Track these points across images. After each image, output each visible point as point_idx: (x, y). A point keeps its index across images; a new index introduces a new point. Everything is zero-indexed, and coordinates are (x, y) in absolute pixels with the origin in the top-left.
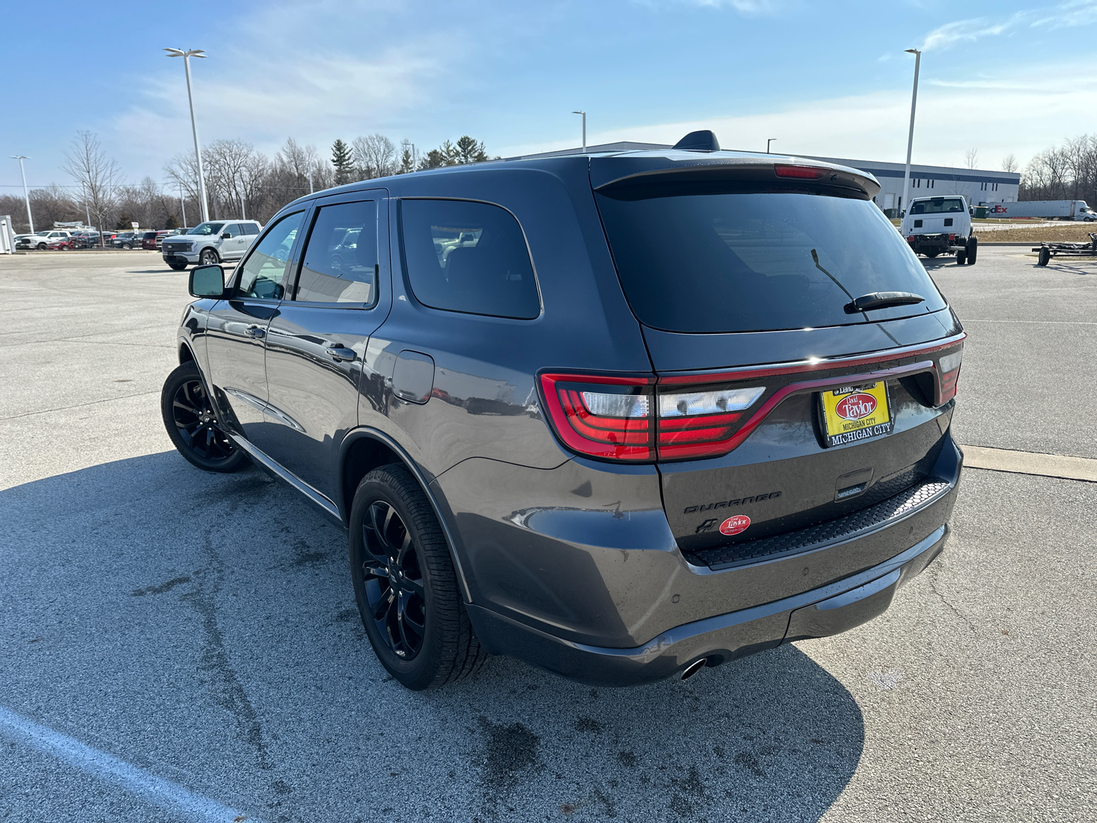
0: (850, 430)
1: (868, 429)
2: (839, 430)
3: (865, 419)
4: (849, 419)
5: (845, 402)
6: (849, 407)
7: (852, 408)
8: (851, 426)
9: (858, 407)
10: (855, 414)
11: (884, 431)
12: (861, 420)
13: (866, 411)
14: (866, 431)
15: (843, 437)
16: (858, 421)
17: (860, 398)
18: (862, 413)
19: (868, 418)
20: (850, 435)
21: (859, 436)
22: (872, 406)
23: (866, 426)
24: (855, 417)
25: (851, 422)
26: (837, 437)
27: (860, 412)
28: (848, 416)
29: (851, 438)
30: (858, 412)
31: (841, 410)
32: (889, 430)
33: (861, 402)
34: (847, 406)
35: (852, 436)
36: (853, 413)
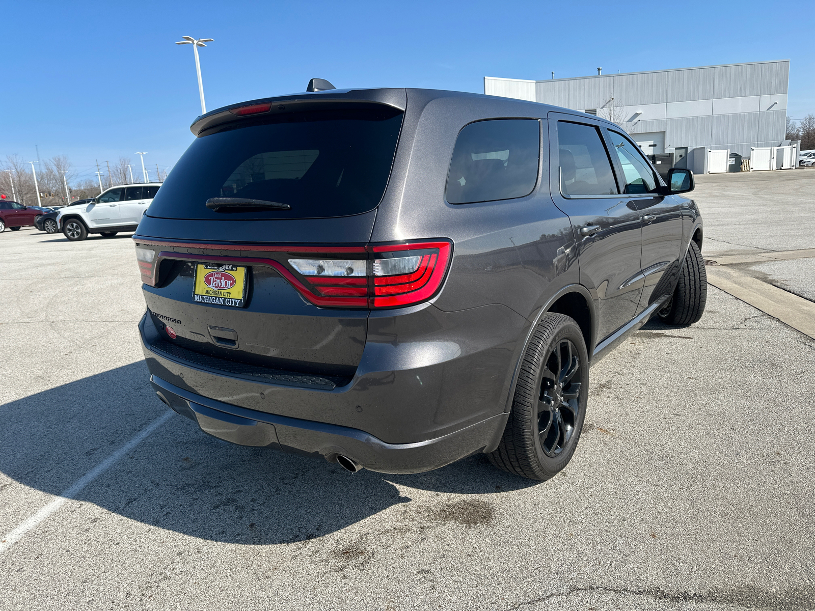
0: (209, 295)
1: (220, 299)
2: (202, 293)
3: (223, 291)
4: (212, 287)
5: (211, 275)
6: (214, 279)
7: (216, 281)
8: (211, 292)
9: (220, 281)
10: (217, 285)
11: (233, 305)
12: (220, 291)
13: (226, 285)
14: (219, 300)
15: (202, 297)
16: (218, 291)
17: (223, 275)
18: (222, 286)
19: (226, 291)
20: (207, 298)
21: (213, 301)
22: (231, 284)
23: (222, 296)
24: (216, 287)
25: (212, 290)
26: (198, 296)
27: (221, 285)
28: (211, 285)
29: (207, 300)
30: (220, 285)
31: (207, 280)
32: (237, 305)
33: (223, 278)
34: (212, 278)
35: (208, 299)
36: (215, 284)
